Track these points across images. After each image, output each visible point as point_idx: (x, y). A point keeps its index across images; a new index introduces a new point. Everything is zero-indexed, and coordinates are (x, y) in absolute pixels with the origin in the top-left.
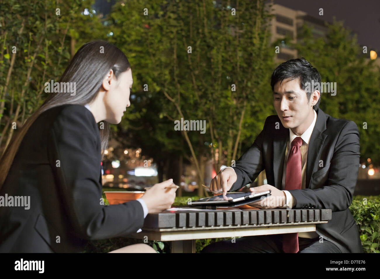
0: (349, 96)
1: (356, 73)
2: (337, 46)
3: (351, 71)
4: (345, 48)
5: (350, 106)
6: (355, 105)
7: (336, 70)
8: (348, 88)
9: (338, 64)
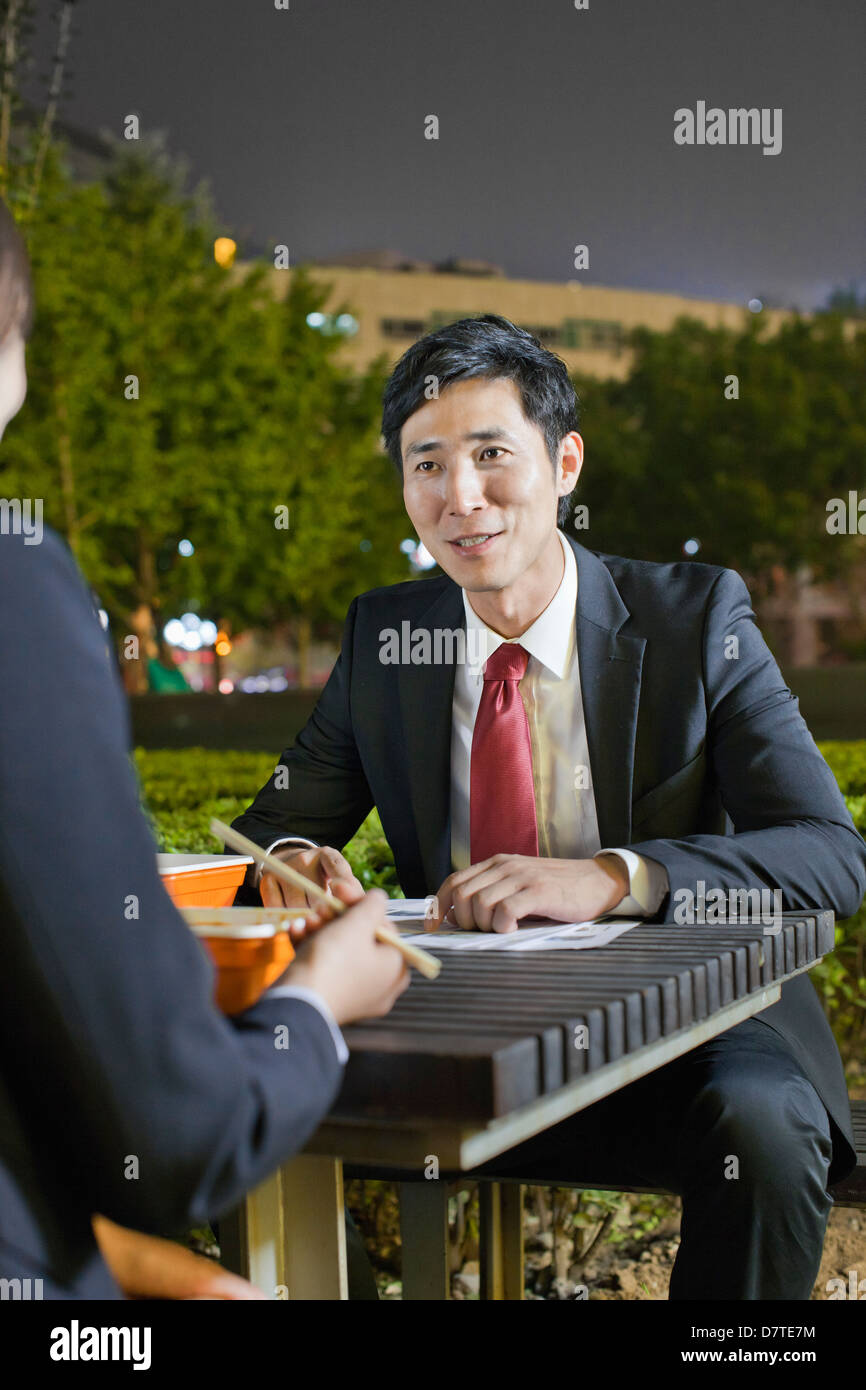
0: (182, 393)
1: (204, 313)
2: (144, 216)
3: (187, 304)
4: (169, 228)
5: (186, 425)
6: (200, 421)
7: (140, 298)
8: (182, 365)
9: (149, 282)
